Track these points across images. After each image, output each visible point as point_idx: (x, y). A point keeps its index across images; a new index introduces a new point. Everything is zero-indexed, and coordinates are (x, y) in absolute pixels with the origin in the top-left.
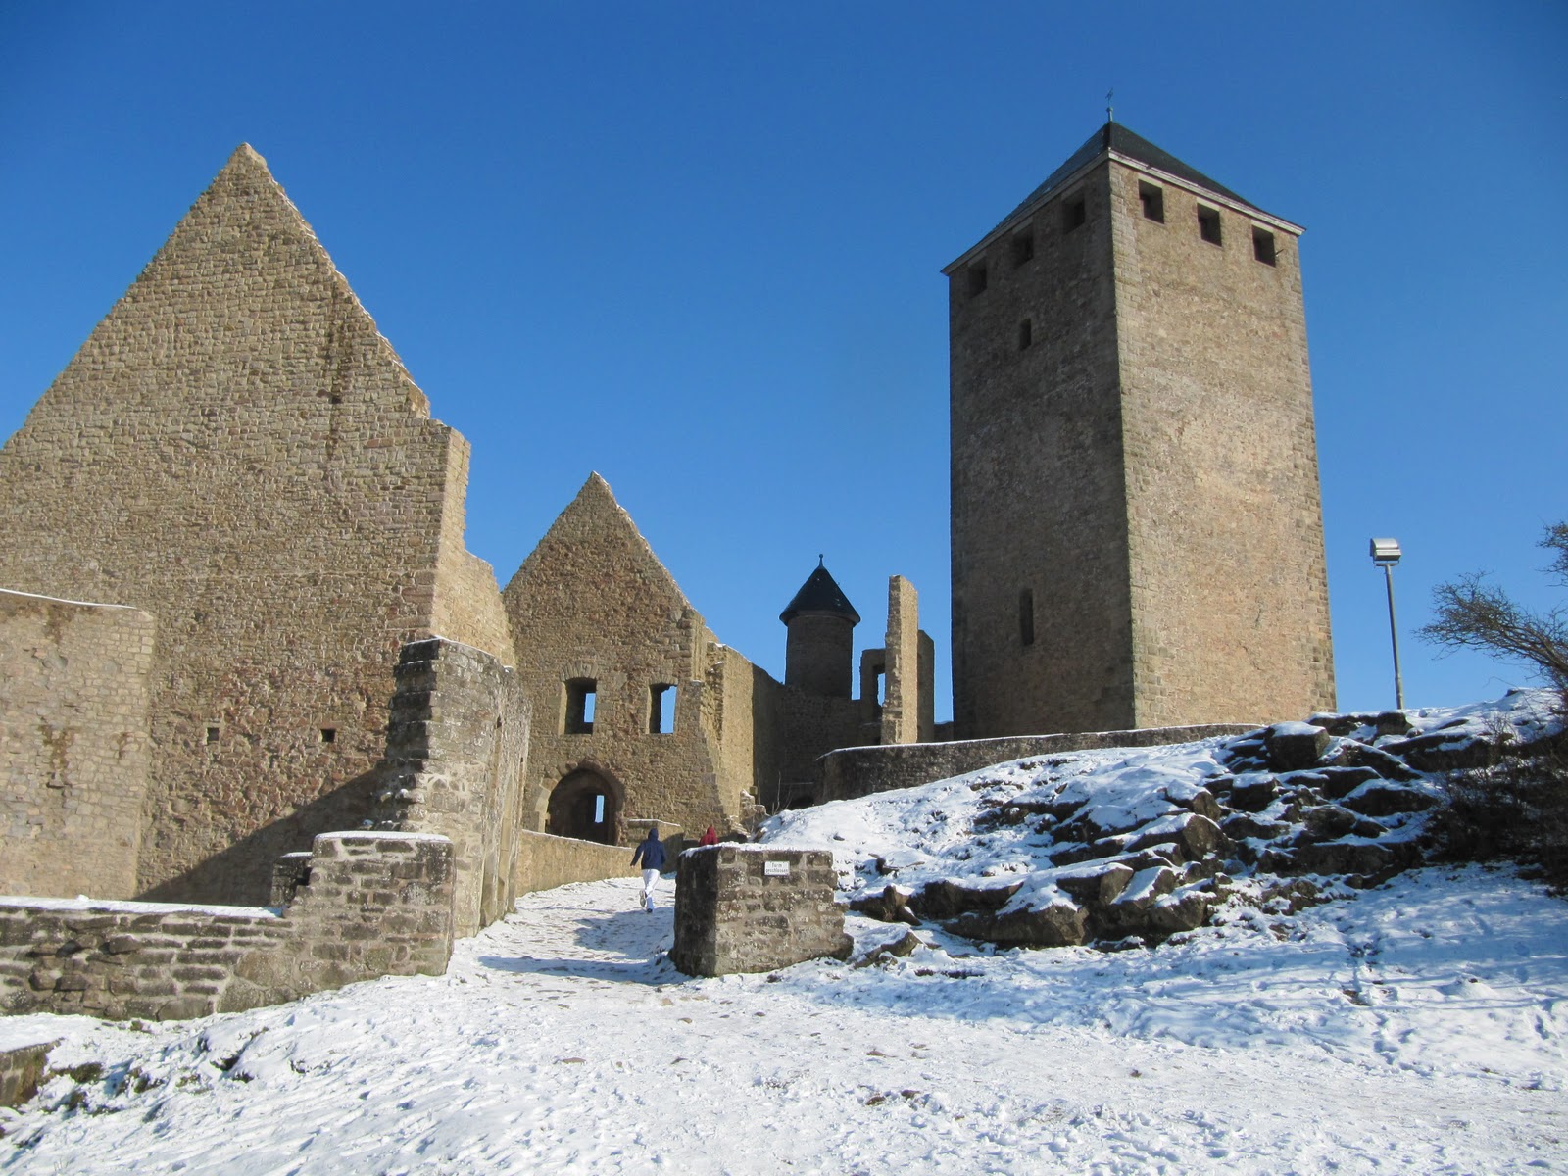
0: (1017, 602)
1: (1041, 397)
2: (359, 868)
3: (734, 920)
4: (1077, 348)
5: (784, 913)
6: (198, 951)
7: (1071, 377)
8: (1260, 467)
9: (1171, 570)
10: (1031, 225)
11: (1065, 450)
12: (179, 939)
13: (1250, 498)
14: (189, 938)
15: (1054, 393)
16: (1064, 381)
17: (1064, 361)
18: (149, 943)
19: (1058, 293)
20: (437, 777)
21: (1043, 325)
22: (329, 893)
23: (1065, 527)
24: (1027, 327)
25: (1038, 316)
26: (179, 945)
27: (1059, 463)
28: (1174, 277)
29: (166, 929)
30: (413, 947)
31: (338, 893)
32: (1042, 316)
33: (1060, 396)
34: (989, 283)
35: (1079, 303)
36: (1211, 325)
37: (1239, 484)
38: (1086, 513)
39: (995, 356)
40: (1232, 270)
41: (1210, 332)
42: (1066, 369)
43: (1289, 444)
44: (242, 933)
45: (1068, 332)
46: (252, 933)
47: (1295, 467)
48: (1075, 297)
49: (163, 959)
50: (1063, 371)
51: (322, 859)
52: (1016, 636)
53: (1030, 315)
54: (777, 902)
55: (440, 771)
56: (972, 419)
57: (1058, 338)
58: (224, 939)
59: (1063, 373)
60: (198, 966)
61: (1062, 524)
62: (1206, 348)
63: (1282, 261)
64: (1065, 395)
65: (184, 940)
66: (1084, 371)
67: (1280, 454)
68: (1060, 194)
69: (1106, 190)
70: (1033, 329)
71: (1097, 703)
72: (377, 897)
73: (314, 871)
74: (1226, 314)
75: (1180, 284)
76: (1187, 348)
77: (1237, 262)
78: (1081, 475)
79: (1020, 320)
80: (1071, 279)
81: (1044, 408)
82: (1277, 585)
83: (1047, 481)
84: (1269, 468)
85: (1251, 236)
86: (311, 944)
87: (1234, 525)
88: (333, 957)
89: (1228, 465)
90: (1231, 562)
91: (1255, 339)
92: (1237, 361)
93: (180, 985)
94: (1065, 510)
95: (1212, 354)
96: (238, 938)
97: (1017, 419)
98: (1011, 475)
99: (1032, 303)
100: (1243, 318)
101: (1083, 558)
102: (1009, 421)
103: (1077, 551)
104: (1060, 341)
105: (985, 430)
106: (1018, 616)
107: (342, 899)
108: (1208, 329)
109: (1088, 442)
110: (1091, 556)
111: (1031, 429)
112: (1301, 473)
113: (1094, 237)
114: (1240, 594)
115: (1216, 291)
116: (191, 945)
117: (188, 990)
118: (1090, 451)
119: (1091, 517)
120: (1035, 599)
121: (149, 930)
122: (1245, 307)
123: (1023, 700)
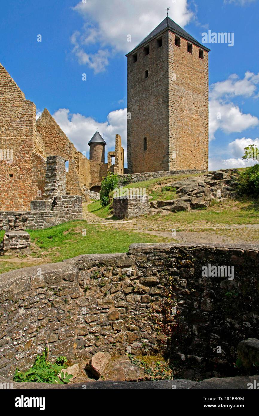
0: (143, 140)
1: (150, 90)
2: (66, 202)
3: (131, 208)
4: (159, 79)
5: (140, 207)
6: (38, 218)
7: (157, 86)
8: (197, 109)
9: (177, 134)
10: (148, 45)
11: (155, 104)
12: (34, 216)
13: (194, 117)
14: (36, 216)
15: (153, 90)
16: (156, 87)
17: (156, 82)
18: (29, 217)
19: (155, 64)
20: (59, 184)
21: (151, 72)
22: (61, 206)
23: (155, 123)
24: (147, 72)
25: (149, 70)
26: (35, 217)
27: (154, 107)
28: (182, 61)
29: (32, 214)
30: (77, 215)
31: (63, 206)
32: (150, 70)
33: (154, 90)
34: (138, 60)
35: (160, 67)
36: (189, 74)
37: (192, 114)
38: (160, 120)
39: (139, 80)
40: (194, 60)
41: (188, 76)
42: (156, 84)
43: (203, 104)
44: (46, 214)
45: (157, 75)
46: (48, 214)
47: (204, 110)
48: (159, 65)
49: (32, 220)
50: (155, 84)
51: (59, 200)
52: (142, 148)
53: (148, 69)
54: (139, 205)
55: (59, 183)
56: (133, 95)
57: (154, 76)
58: (43, 216)
59: (155, 85)
60: (39, 221)
61: (154, 122)
62: (187, 80)
63: (205, 58)
64: (156, 91)
65: (35, 216)
66: (160, 85)
67: (201, 107)
68: (156, 38)
69: (167, 38)
70: (148, 73)
71: (161, 164)
72: (70, 207)
73: (58, 202)
74: (192, 71)
75: (183, 63)
76: (184, 80)
77: (195, 58)
78: (159, 110)
79: (145, 70)
80: (158, 61)
81: (151, 93)
82: (199, 137)
83: (151, 112)
84: (199, 110)
85: (199, 51)
86: (59, 216)
87: (191, 123)
88: (63, 218)
89: (190, 109)
90: (190, 132)
91: (198, 78)
92: (194, 83)
93: (36, 224)
94: (155, 119)
95: (189, 81)
96: (45, 215)
97: (144, 96)
98: (142, 110)
99: (148, 66)
100: (196, 73)
101: (159, 131)
102: (142, 96)
103: (157, 129)
104: (155, 77)
105: (136, 98)
106: (143, 144)
107: (63, 208)
108: (188, 75)
109: (161, 102)
110: (160, 130)
111: (147, 99)
112: (205, 111)
113: (164, 50)
114: (191, 139)
115: (190, 65)
116: (37, 217)
117: (37, 225)
118: (161, 105)
119: (161, 121)
120: (147, 140)
121: (29, 215)
122: (196, 70)
123: (144, 163)
